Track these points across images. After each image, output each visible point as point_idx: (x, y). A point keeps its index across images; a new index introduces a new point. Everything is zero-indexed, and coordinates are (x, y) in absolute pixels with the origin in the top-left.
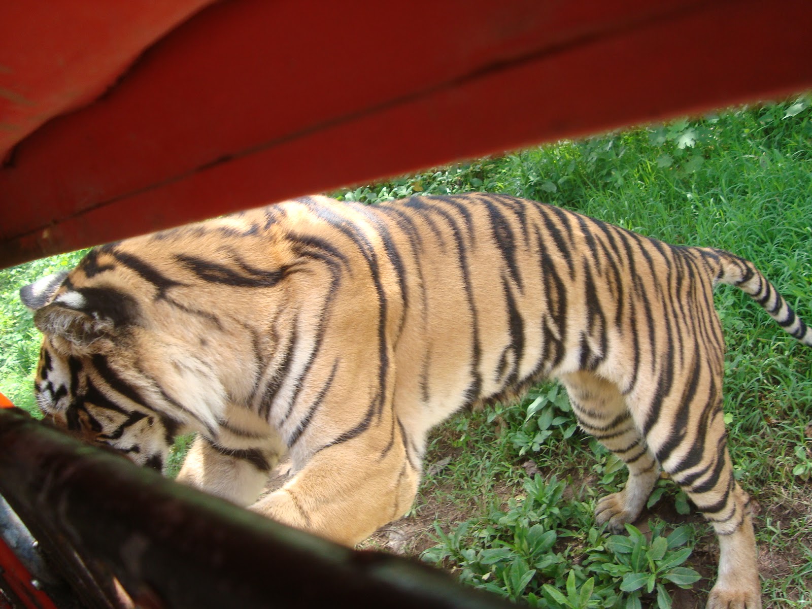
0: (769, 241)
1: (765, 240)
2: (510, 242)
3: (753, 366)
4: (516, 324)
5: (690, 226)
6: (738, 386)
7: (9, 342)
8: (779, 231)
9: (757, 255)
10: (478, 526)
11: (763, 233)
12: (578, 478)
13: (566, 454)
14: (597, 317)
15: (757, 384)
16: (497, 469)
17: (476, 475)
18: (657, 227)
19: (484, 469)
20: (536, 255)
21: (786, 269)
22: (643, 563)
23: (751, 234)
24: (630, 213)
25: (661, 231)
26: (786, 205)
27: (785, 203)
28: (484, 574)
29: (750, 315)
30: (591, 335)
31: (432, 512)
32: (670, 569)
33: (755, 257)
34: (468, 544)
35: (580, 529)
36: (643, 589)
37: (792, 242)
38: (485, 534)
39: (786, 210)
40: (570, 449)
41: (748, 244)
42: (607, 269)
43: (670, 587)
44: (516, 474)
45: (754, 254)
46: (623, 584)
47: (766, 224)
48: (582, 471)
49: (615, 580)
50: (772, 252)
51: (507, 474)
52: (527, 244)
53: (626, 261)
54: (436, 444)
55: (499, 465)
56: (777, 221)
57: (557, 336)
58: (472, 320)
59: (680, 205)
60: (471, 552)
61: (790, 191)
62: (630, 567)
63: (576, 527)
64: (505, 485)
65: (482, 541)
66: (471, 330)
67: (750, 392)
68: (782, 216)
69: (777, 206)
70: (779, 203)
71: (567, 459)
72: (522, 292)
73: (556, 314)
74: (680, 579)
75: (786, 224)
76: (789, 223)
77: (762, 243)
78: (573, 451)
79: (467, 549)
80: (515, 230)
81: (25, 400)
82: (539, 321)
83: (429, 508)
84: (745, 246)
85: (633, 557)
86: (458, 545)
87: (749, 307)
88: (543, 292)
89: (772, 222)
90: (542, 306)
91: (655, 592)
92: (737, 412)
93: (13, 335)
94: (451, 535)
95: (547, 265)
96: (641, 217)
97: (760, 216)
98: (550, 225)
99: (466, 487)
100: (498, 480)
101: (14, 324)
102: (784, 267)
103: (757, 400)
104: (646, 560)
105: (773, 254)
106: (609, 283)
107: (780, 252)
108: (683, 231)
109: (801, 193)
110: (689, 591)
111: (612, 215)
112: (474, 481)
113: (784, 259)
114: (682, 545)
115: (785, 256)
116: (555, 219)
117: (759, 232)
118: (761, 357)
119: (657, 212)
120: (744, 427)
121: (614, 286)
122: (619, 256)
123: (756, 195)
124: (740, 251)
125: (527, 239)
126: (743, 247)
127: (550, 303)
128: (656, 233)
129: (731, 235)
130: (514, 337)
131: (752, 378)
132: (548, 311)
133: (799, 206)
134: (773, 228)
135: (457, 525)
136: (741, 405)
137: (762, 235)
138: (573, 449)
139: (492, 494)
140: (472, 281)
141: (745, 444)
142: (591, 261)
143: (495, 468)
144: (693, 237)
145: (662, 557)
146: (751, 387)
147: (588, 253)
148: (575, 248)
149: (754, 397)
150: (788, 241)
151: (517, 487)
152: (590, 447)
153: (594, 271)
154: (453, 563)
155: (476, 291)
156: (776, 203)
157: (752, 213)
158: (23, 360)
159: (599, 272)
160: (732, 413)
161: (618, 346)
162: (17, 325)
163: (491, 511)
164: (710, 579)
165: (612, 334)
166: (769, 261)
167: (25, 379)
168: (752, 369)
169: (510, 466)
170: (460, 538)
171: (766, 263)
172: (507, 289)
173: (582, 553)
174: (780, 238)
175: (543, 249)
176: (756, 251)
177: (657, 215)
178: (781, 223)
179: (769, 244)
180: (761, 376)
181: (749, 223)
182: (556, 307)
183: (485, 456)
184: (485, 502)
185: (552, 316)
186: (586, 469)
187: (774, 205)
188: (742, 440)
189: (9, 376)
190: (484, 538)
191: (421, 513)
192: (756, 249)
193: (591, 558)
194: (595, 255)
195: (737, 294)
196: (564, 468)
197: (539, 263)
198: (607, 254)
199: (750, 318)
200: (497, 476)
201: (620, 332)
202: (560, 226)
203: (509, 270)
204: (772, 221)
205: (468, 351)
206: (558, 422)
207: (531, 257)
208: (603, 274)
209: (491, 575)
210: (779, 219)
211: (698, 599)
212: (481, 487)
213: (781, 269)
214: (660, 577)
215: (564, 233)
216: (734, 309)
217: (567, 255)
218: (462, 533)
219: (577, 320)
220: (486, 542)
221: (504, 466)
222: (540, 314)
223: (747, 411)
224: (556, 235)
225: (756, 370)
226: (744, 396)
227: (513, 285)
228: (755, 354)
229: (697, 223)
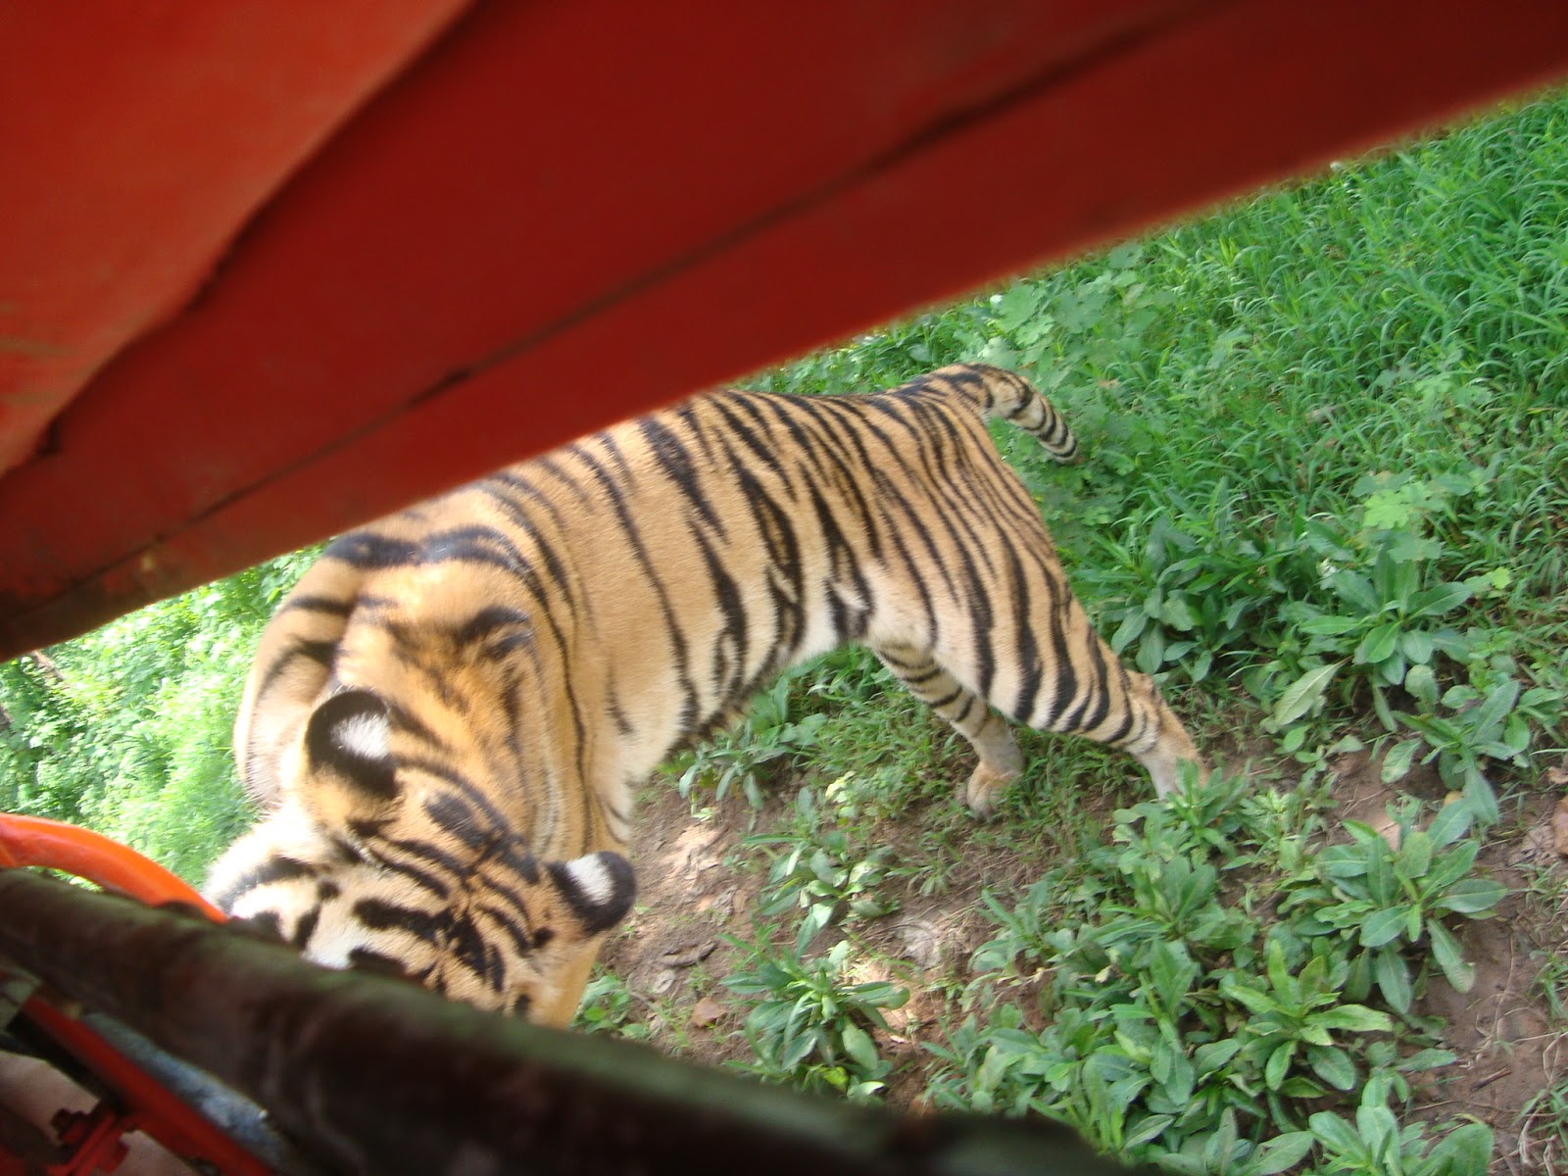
0: (1510, 217)
1: (1501, 217)
2: (685, 465)
3: (1527, 468)
4: (727, 592)
5: (1347, 224)
6: (1507, 513)
7: (116, 731)
8: (1526, 194)
9: (1491, 250)
10: (1069, 882)
11: (1494, 203)
12: (1236, 751)
13: (1205, 712)
14: (841, 550)
15: (1542, 500)
16: (1078, 768)
17: (1042, 788)
18: (1285, 239)
19: (1055, 771)
20: (729, 476)
21: (1554, 265)
22: (1392, 888)
23: (1471, 213)
24: (1227, 224)
25: (1294, 246)
26: (1530, 139)
27: (1527, 135)
28: (1098, 971)
29: (1501, 370)
30: (838, 580)
31: (974, 874)
32: (1446, 889)
33: (1488, 254)
34: (1055, 920)
35: (1261, 846)
36: (1403, 938)
37: (1557, 209)
38: (1085, 893)
39: (1532, 149)
40: (1208, 699)
41: (1470, 232)
42: (834, 473)
43: (1453, 921)
44: (1117, 767)
45: (1485, 249)
46: (1363, 935)
47: (1496, 186)
48: (1240, 736)
49: (1347, 935)
50: (1520, 239)
51: (1099, 774)
52: (712, 462)
53: (855, 455)
54: (953, 744)
55: (1081, 760)
56: (1517, 174)
57: (793, 598)
58: (658, 600)
59: (1319, 187)
60: (1065, 934)
61: (1532, 109)
62: (1370, 901)
63: (1251, 845)
64: (1100, 794)
65: (1080, 908)
66: (662, 614)
67: (1531, 518)
68: (1525, 163)
69: (1512, 145)
70: (1515, 137)
71: (1207, 720)
72: (726, 542)
73: (785, 562)
74: (1468, 902)
75: (1537, 177)
76: (1543, 173)
77: (1496, 224)
78: (1216, 704)
79: (1056, 930)
80: (687, 443)
81: (172, 831)
82: (762, 579)
83: (967, 868)
84: (1464, 238)
85: (1371, 881)
86: (1036, 925)
87: (1497, 353)
88: (757, 532)
89: (1509, 179)
90: (760, 555)
91: (1426, 935)
92: (1513, 560)
93: (120, 716)
94: (1019, 910)
95: (751, 487)
96: (1249, 227)
97: (1483, 172)
98: (735, 423)
99: (1027, 814)
100: (1085, 787)
101: (119, 693)
102: (1550, 262)
103: (1549, 531)
104: (1397, 882)
105: (1523, 241)
106: (843, 493)
107: (1535, 234)
108: (1338, 236)
109: (1556, 108)
110: (1493, 922)
111: (1192, 235)
112: (1041, 799)
113: (1546, 246)
114: (1463, 837)
115: (1546, 240)
116: (739, 412)
117: (1485, 204)
118: (1539, 446)
119: (1281, 209)
120: (1533, 587)
121: (851, 495)
122: (843, 449)
123: (1466, 132)
124: (1456, 250)
125: (709, 454)
126: (1461, 241)
127: (771, 547)
128: (1286, 251)
129: (1432, 222)
130: (729, 614)
131: (1530, 490)
132: (771, 561)
133: (1556, 136)
134: (1512, 190)
135: (1026, 891)
136: (1520, 546)
137: (1493, 210)
138: (1215, 698)
139: (1080, 816)
140: (645, 542)
141: (1543, 620)
142: (811, 467)
143: (1075, 766)
144: (1359, 242)
145: (1425, 869)
146: (1533, 506)
147: (802, 455)
148: (781, 452)
149: (1540, 525)
150: (1547, 209)
151: (1125, 792)
152: (1247, 687)
153: (818, 480)
154: (1034, 961)
155: (654, 555)
156: (1508, 140)
157: (1465, 170)
158: (151, 758)
159: (825, 479)
160: (1505, 565)
161: (887, 587)
162: (123, 695)
163: (1085, 848)
164: (1527, 890)
165: (871, 571)
166: (1517, 257)
167: (163, 791)
168: (1525, 473)
169: (1103, 756)
170: (1038, 911)
171: (1513, 263)
172: (701, 540)
173: (1273, 892)
174: (1530, 207)
175: (736, 463)
176: (1488, 243)
177: (1280, 215)
178: (1526, 177)
179: (1511, 223)
180: (1547, 484)
181: (1462, 191)
182: (782, 550)
183: (1051, 749)
184: (1069, 834)
185: (781, 567)
186: (1247, 732)
187: (1506, 145)
188: (1537, 613)
189: (133, 792)
190: (1083, 902)
191: (954, 880)
192: (1487, 240)
193: (1294, 900)
194: (812, 456)
195: (1467, 334)
196: (1207, 738)
197: (737, 487)
198: (828, 451)
199: (1500, 376)
200: (1083, 780)
201: (883, 564)
202: (749, 423)
203: (696, 510)
204: (1508, 177)
205: (666, 646)
206: (1176, 652)
207: (724, 480)
208: (831, 481)
209: (1111, 970)
210: (1520, 169)
211: (1512, 931)
212: (1056, 807)
213: (1543, 267)
214: (1431, 906)
215: (759, 432)
216: (1469, 364)
217: (774, 465)
218: (1041, 902)
219: (816, 563)
220: (1088, 909)
221: (1090, 758)
222: (761, 568)
223: (1533, 556)
224: (747, 436)
225: (1534, 473)
226: (1521, 529)
227: (709, 532)
228: (1528, 443)
229: (1360, 214)
